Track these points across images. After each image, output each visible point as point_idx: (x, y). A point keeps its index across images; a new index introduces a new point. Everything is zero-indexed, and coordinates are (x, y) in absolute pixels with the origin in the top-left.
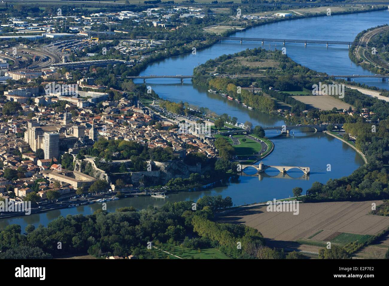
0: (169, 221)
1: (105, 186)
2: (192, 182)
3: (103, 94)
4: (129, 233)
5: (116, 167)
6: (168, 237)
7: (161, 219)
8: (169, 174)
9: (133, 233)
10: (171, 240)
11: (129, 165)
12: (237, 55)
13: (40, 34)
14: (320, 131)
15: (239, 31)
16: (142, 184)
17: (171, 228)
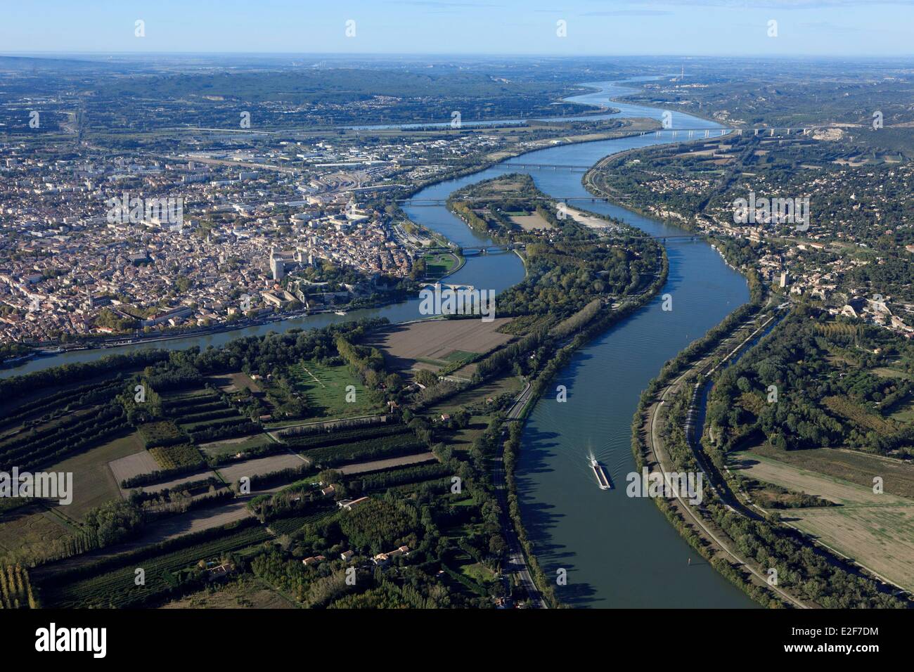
0: (318, 342)
1: (299, 305)
2: (373, 301)
3: (364, 217)
4: (283, 352)
5: (313, 289)
6: (312, 356)
7: (313, 340)
8: (356, 294)
9: (286, 353)
10: (315, 358)
11: (326, 287)
12: (495, 179)
13: (361, 162)
14: (511, 249)
15: (514, 157)
16: (332, 302)
17: (317, 348)
